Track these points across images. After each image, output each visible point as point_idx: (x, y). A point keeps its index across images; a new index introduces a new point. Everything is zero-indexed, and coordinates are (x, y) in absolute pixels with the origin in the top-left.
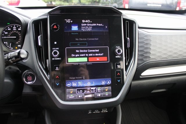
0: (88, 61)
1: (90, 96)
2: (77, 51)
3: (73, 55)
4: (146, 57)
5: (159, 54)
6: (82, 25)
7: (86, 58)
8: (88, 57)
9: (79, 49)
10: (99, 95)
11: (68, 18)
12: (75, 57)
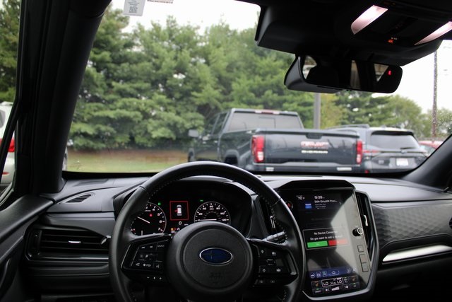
0: (328, 246)
1: (337, 288)
2: (315, 234)
3: (312, 239)
4: (387, 237)
5: (399, 233)
6: (316, 202)
7: (326, 242)
8: (328, 240)
9: (317, 231)
10: (347, 287)
11: (299, 195)
12: (314, 241)
